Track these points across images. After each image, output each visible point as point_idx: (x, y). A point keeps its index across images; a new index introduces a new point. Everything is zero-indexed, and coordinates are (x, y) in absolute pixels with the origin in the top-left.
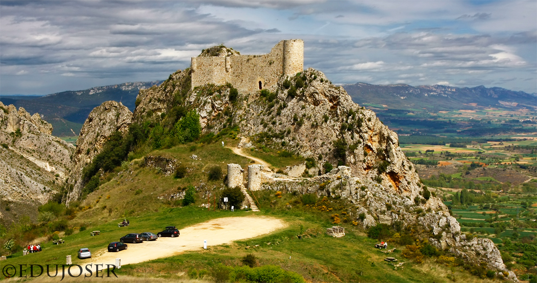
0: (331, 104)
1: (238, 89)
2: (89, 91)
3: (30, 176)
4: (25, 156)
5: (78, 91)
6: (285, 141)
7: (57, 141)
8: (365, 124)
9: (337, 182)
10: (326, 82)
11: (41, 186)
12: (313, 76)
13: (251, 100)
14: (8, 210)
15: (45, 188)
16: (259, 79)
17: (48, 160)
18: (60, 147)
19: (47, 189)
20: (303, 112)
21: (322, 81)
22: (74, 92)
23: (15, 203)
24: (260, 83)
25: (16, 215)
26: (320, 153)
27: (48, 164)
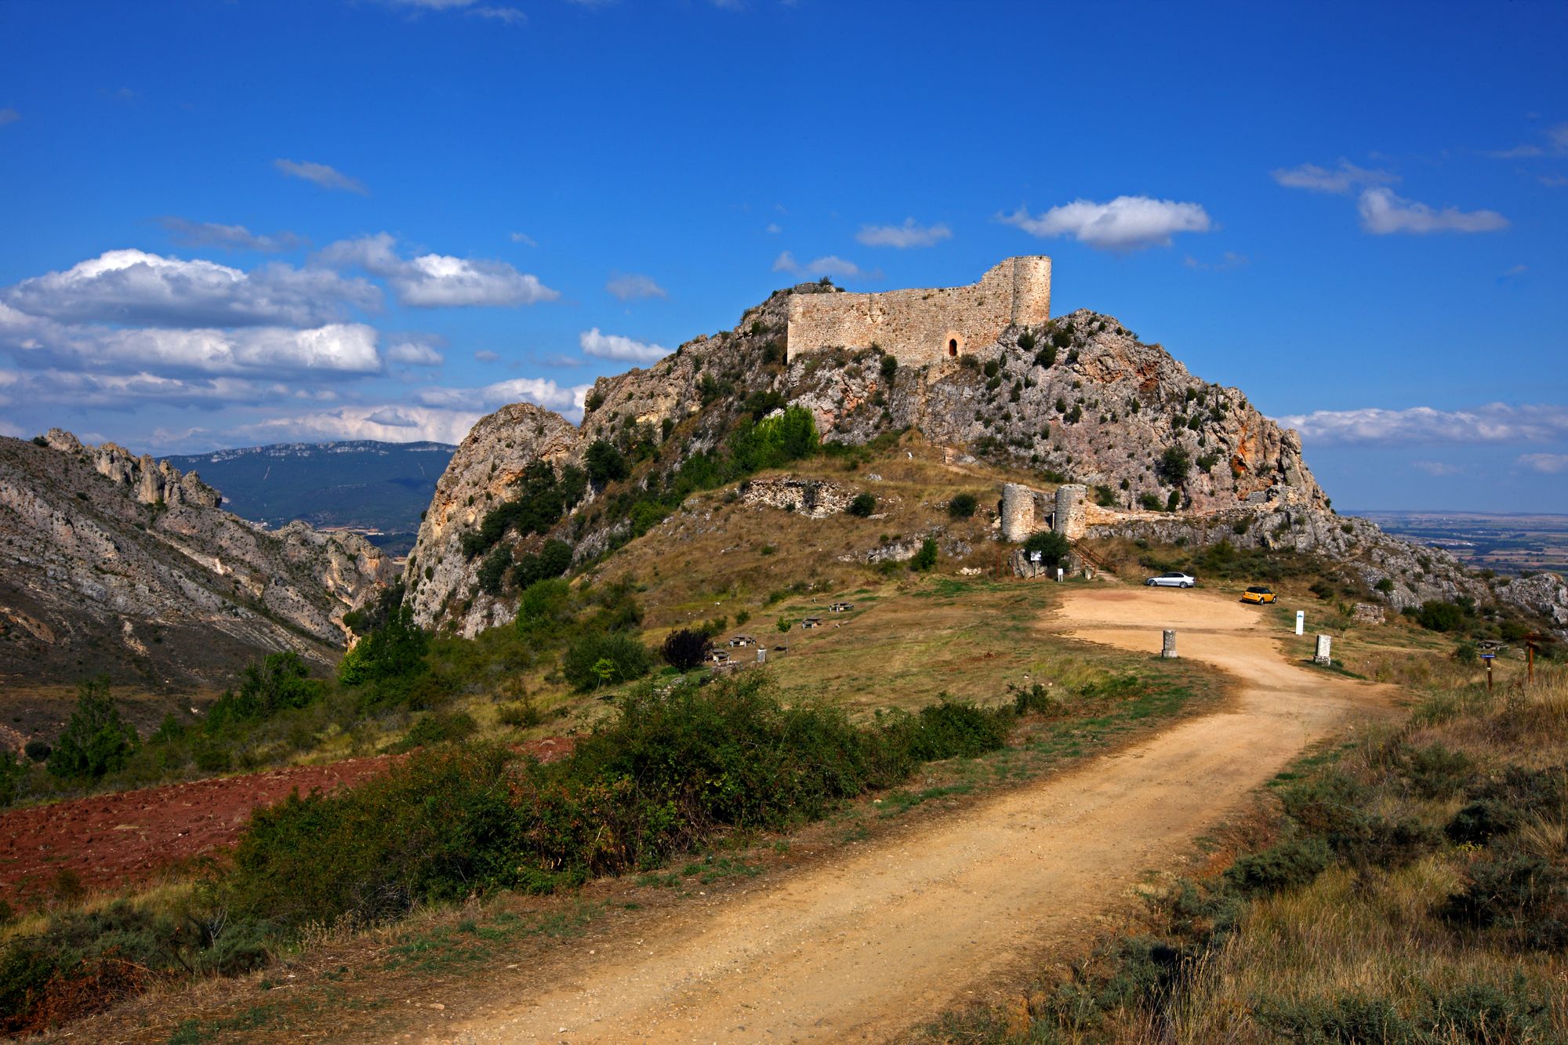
0: (1141, 379)
1: (898, 357)
2: (211, 456)
3: (194, 581)
4: (175, 545)
5: (191, 457)
6: (1038, 453)
7: (233, 521)
8: (1232, 414)
9: (1277, 519)
10: (1129, 334)
11: (216, 599)
12: (1096, 325)
13: (934, 377)
14: (159, 640)
15: (224, 603)
16: (952, 334)
17: (218, 554)
18: (239, 533)
19: (229, 603)
20: (1077, 394)
21: (1119, 332)
22: (183, 457)
23: (170, 629)
24: (953, 343)
25: (172, 650)
26: (1125, 475)
27: (217, 560)
